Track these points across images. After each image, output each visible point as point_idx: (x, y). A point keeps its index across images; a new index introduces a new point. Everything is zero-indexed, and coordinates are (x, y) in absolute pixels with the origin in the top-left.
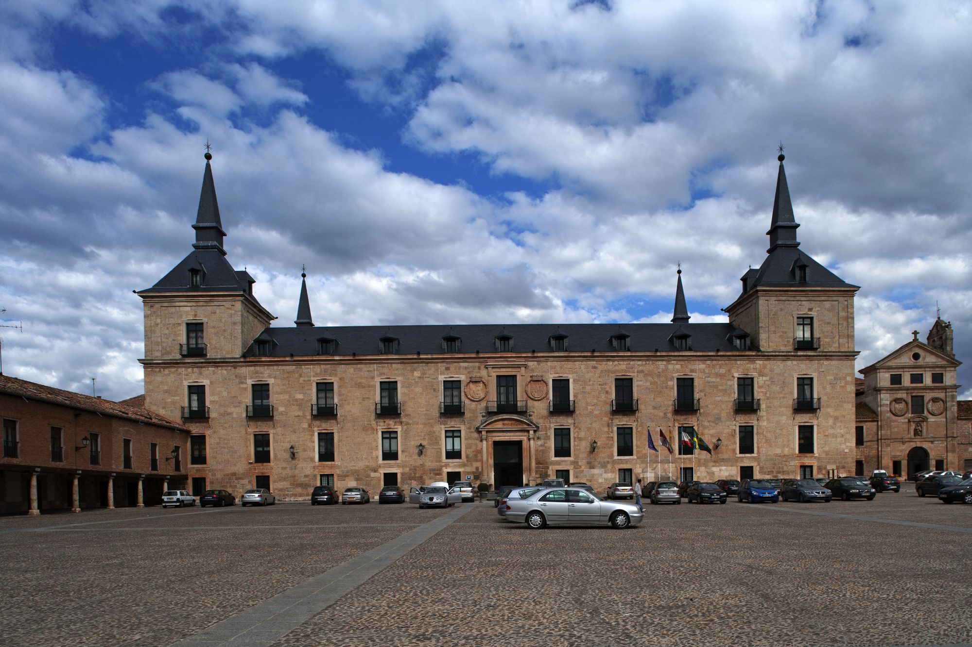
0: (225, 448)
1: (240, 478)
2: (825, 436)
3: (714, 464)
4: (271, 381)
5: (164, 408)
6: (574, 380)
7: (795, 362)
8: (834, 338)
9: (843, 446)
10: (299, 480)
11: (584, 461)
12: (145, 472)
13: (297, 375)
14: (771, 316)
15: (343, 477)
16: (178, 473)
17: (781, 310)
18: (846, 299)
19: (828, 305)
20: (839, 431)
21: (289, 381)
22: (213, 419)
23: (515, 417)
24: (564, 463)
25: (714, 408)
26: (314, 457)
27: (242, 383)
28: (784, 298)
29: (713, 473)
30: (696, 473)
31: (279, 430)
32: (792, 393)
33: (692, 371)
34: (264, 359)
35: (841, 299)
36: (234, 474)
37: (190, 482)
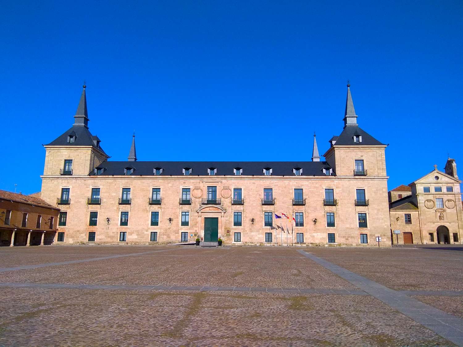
0: (76, 218)
1: (81, 233)
2: (373, 219)
3: (314, 232)
4: (101, 187)
5: (49, 198)
6: (244, 189)
7: (355, 182)
8: (375, 170)
9: (384, 224)
10: (110, 234)
11: (248, 228)
12: (33, 229)
13: (114, 185)
14: (342, 159)
15: (131, 234)
16: (51, 230)
17: (347, 156)
18: (380, 151)
19: (371, 154)
20: (380, 216)
21: (110, 187)
22: (72, 204)
23: (215, 206)
24: (238, 229)
25: (313, 204)
26: (118, 223)
27: (88, 188)
28: (348, 151)
29: (314, 236)
30: (305, 236)
31: (103, 210)
32: (354, 196)
33: (302, 185)
34: (99, 177)
35: (377, 151)
36: (78, 231)
37: (57, 234)
